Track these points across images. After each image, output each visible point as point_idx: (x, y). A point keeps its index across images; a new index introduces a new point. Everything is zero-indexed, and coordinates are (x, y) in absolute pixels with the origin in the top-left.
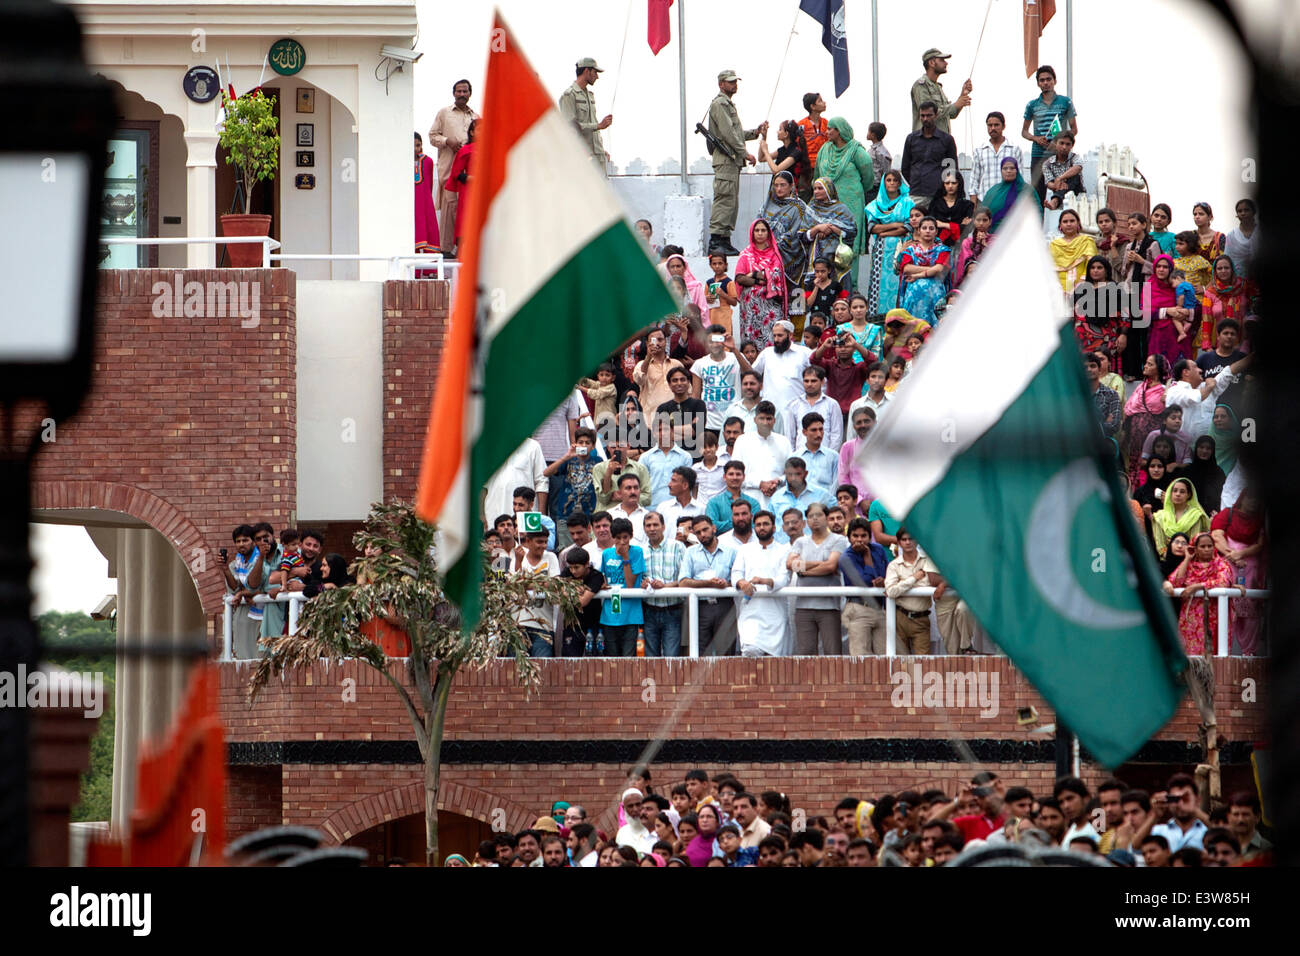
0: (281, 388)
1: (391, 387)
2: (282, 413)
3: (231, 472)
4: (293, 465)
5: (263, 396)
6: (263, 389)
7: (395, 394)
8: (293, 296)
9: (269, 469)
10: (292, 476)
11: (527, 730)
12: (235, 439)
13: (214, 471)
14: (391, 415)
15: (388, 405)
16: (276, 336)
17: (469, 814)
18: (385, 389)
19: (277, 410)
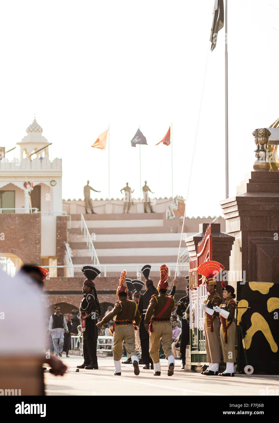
0: (38, 233)
1: (58, 234)
2: (38, 237)
3: (30, 247)
4: (40, 246)
5: (35, 234)
6: (35, 233)
7: (58, 235)
8: (40, 218)
9: (36, 247)
10: (40, 248)
11: (78, 289)
12: (31, 241)
13: (27, 247)
14: (58, 238)
15: (57, 237)
16: (37, 224)
17: (68, 303)
18: (57, 234)
19: (37, 237)
